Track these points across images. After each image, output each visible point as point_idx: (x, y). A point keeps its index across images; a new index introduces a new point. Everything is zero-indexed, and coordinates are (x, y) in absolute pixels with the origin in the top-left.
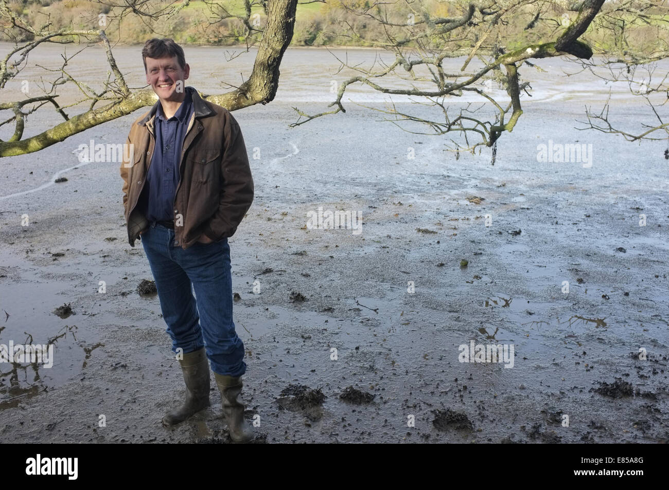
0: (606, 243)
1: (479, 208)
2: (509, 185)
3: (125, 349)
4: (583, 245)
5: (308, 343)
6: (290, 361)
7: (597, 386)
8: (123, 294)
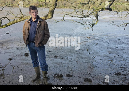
0: (114, 46)
1: (89, 39)
2: (95, 35)
3: (23, 66)
4: (110, 46)
5: (59, 65)
6: (55, 69)
7: (114, 73)
8: (22, 56)
